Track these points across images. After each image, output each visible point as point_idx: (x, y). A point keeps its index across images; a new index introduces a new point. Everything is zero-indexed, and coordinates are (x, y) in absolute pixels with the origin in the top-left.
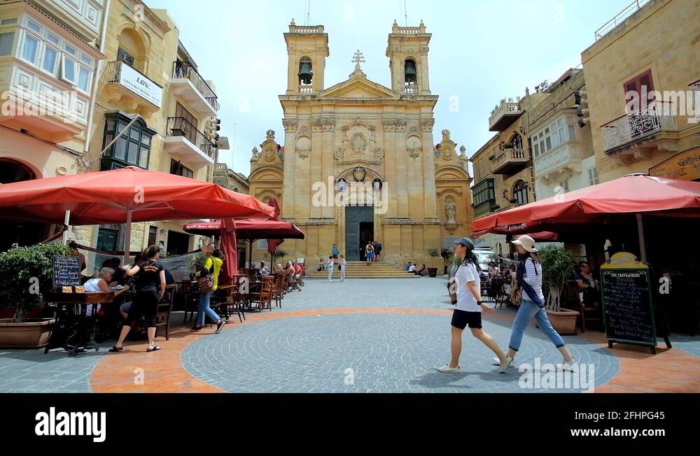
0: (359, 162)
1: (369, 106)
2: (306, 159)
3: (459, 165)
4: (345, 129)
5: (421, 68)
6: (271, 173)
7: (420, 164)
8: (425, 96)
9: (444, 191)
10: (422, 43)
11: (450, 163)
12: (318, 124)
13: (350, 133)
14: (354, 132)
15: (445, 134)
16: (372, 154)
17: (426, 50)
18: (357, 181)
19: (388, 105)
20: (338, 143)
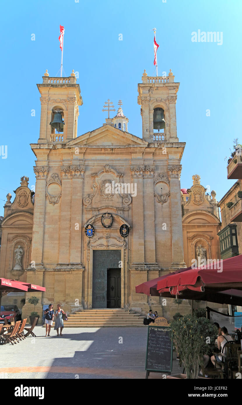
0: (107, 207)
1: (117, 154)
2: (56, 205)
3: (210, 210)
4: (94, 175)
5: (169, 116)
6: (24, 218)
7: (167, 210)
8: (172, 143)
9: (194, 237)
10: (171, 92)
11: (200, 207)
12: (68, 170)
13: (99, 179)
14: (103, 179)
15: (196, 179)
16: (120, 200)
17: (174, 99)
18: (105, 227)
19: (136, 153)
20: (88, 190)
